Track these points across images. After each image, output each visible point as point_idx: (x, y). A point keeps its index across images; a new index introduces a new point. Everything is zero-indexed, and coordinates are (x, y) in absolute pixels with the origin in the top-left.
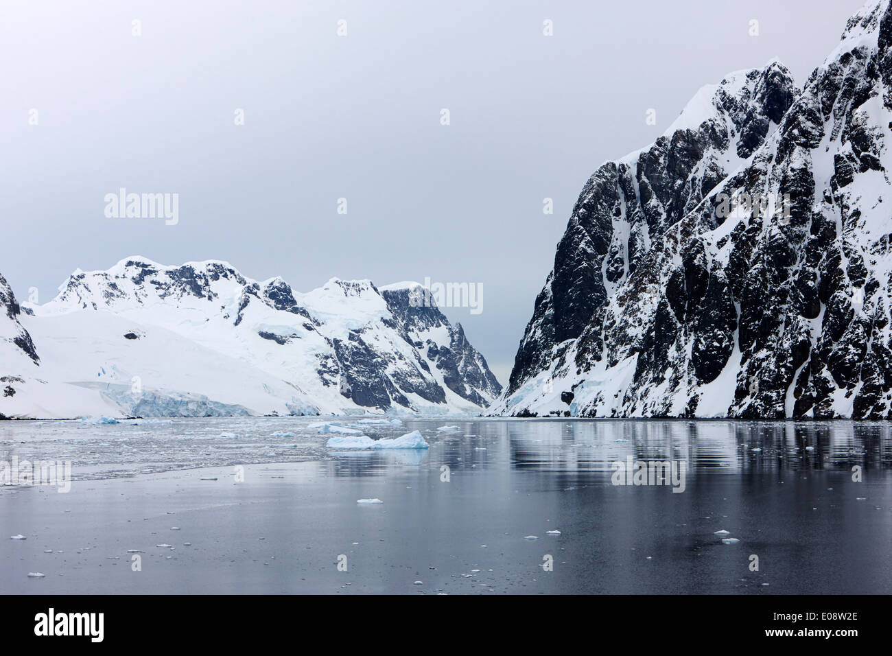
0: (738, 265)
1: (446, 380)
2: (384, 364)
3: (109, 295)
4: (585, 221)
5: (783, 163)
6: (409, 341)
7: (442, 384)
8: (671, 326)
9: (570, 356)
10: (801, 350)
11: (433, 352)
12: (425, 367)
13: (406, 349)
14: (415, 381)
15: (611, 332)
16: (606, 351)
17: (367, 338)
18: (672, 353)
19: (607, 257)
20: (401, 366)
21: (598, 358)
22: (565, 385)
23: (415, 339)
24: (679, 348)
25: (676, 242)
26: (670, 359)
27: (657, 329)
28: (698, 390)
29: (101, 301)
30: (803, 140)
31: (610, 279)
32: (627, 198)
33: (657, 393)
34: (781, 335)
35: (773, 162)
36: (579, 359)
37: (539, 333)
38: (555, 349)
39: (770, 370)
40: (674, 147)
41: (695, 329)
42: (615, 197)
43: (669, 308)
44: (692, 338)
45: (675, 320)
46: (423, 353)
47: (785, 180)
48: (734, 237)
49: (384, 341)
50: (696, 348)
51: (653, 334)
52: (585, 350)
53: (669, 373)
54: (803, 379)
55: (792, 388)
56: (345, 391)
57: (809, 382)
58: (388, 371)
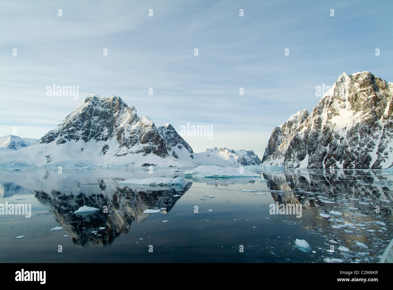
0: (306, 137)
1: (255, 162)
2: (247, 160)
3: (211, 151)
4: (273, 136)
5: (314, 117)
6: (250, 157)
7: (255, 163)
8: (291, 150)
9: (271, 157)
10: (325, 153)
11: (253, 159)
12: (252, 160)
13: (250, 158)
14: (251, 162)
15: (279, 153)
16: (278, 156)
17: (244, 157)
18: (292, 155)
19: (277, 142)
20: (249, 160)
21: (277, 158)
22: (271, 162)
23: (251, 157)
24: (294, 154)
25: (290, 137)
26: (292, 156)
27: (289, 151)
28: (299, 162)
29: (210, 152)
30: (318, 113)
31: (278, 145)
32: (280, 132)
33: (290, 163)
34: (318, 150)
35: (312, 118)
36: (273, 157)
37: (266, 154)
38: (269, 156)
39: (317, 158)
40: (288, 123)
41: (297, 150)
42: (278, 132)
43: (291, 147)
44: (297, 152)
45: (292, 149)
46: (252, 159)
47: (315, 120)
48: (304, 132)
49: (247, 157)
50: (297, 154)
51: (288, 152)
52: (274, 156)
53: (292, 159)
54: (326, 160)
55: (323, 162)
56: (241, 164)
57: (328, 160)
58: (247, 161)
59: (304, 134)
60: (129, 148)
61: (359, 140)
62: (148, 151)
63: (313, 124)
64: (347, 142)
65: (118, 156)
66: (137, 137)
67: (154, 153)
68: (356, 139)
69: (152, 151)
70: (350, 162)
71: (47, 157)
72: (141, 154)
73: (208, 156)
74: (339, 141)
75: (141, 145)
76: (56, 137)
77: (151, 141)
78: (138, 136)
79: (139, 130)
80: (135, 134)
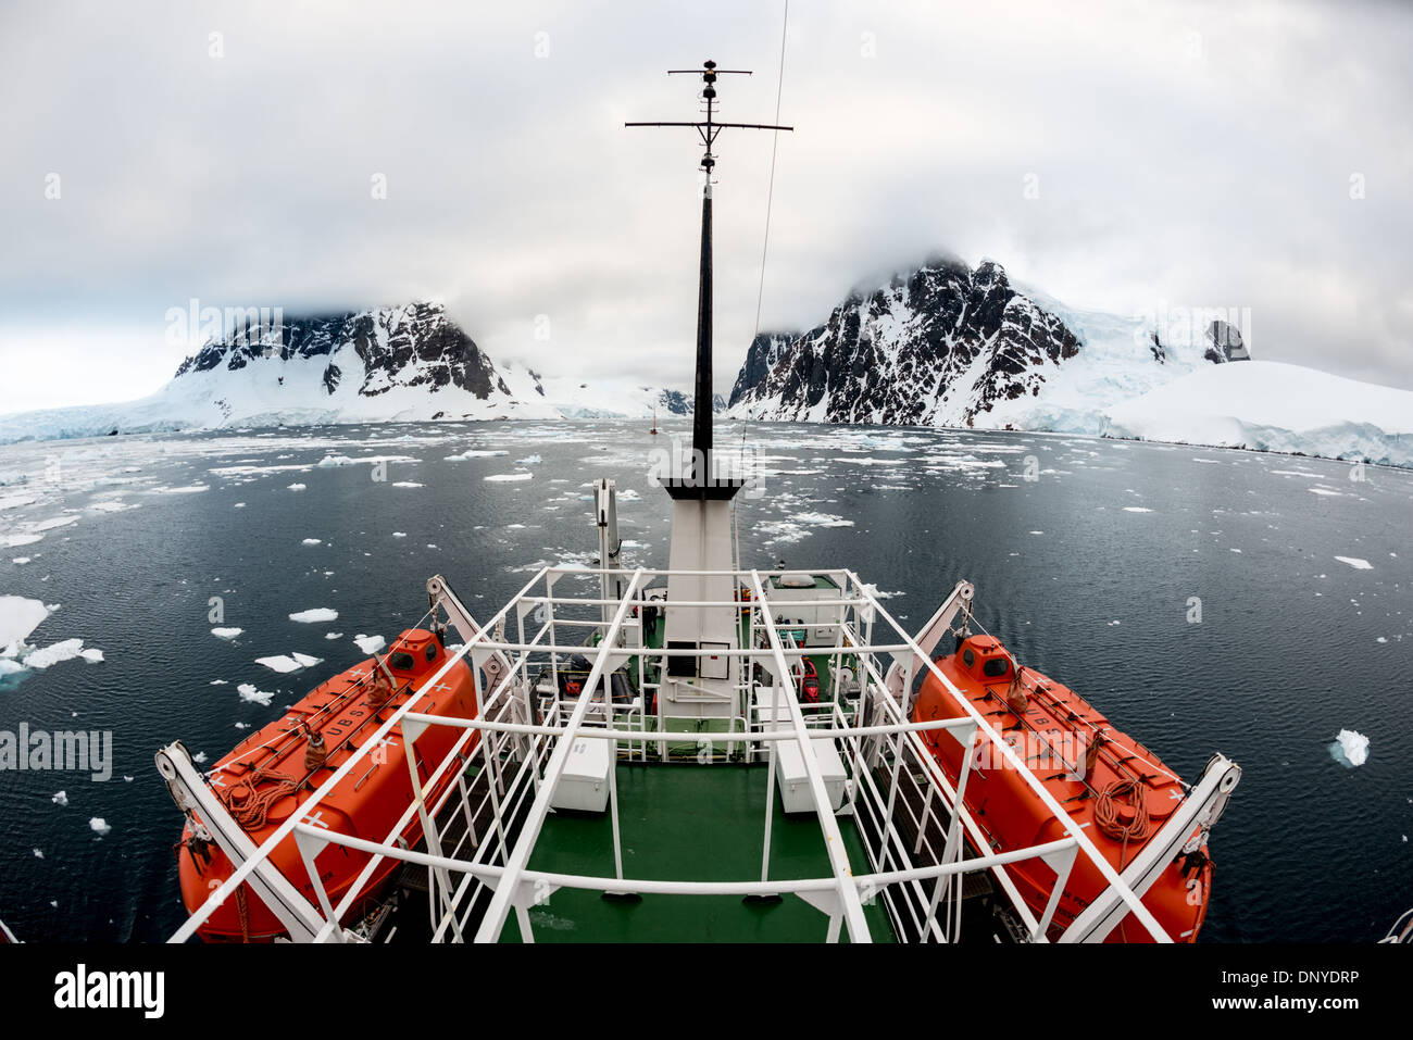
0: (828, 353)
8: (797, 381)
9: (753, 395)
10: (857, 392)
15: (770, 384)
16: (769, 392)
18: (798, 392)
19: (769, 355)
21: (765, 396)
22: (750, 406)
24: (801, 390)
26: (797, 395)
27: (791, 383)
28: (810, 409)
31: (770, 363)
33: (791, 411)
34: (848, 385)
36: (757, 395)
37: (741, 385)
38: (747, 391)
39: (843, 401)
41: (809, 382)
43: (796, 374)
44: (807, 386)
45: (799, 379)
48: (825, 343)
50: (809, 391)
51: (789, 385)
52: (759, 392)
53: (797, 401)
54: (858, 406)
55: (853, 409)
56: (669, 408)
57: (861, 407)
58: (686, 401)
59: (824, 346)
60: (394, 373)
61: (914, 370)
62: (440, 377)
63: (843, 326)
64: (897, 373)
65: (368, 394)
66: (410, 343)
67: (458, 383)
68: (908, 367)
69: (452, 378)
70: (893, 411)
71: (220, 403)
72: (426, 387)
73: (583, 387)
74: (883, 368)
75: (421, 363)
76: (223, 352)
77: (446, 353)
78: (413, 340)
79: (412, 323)
80: (405, 335)
